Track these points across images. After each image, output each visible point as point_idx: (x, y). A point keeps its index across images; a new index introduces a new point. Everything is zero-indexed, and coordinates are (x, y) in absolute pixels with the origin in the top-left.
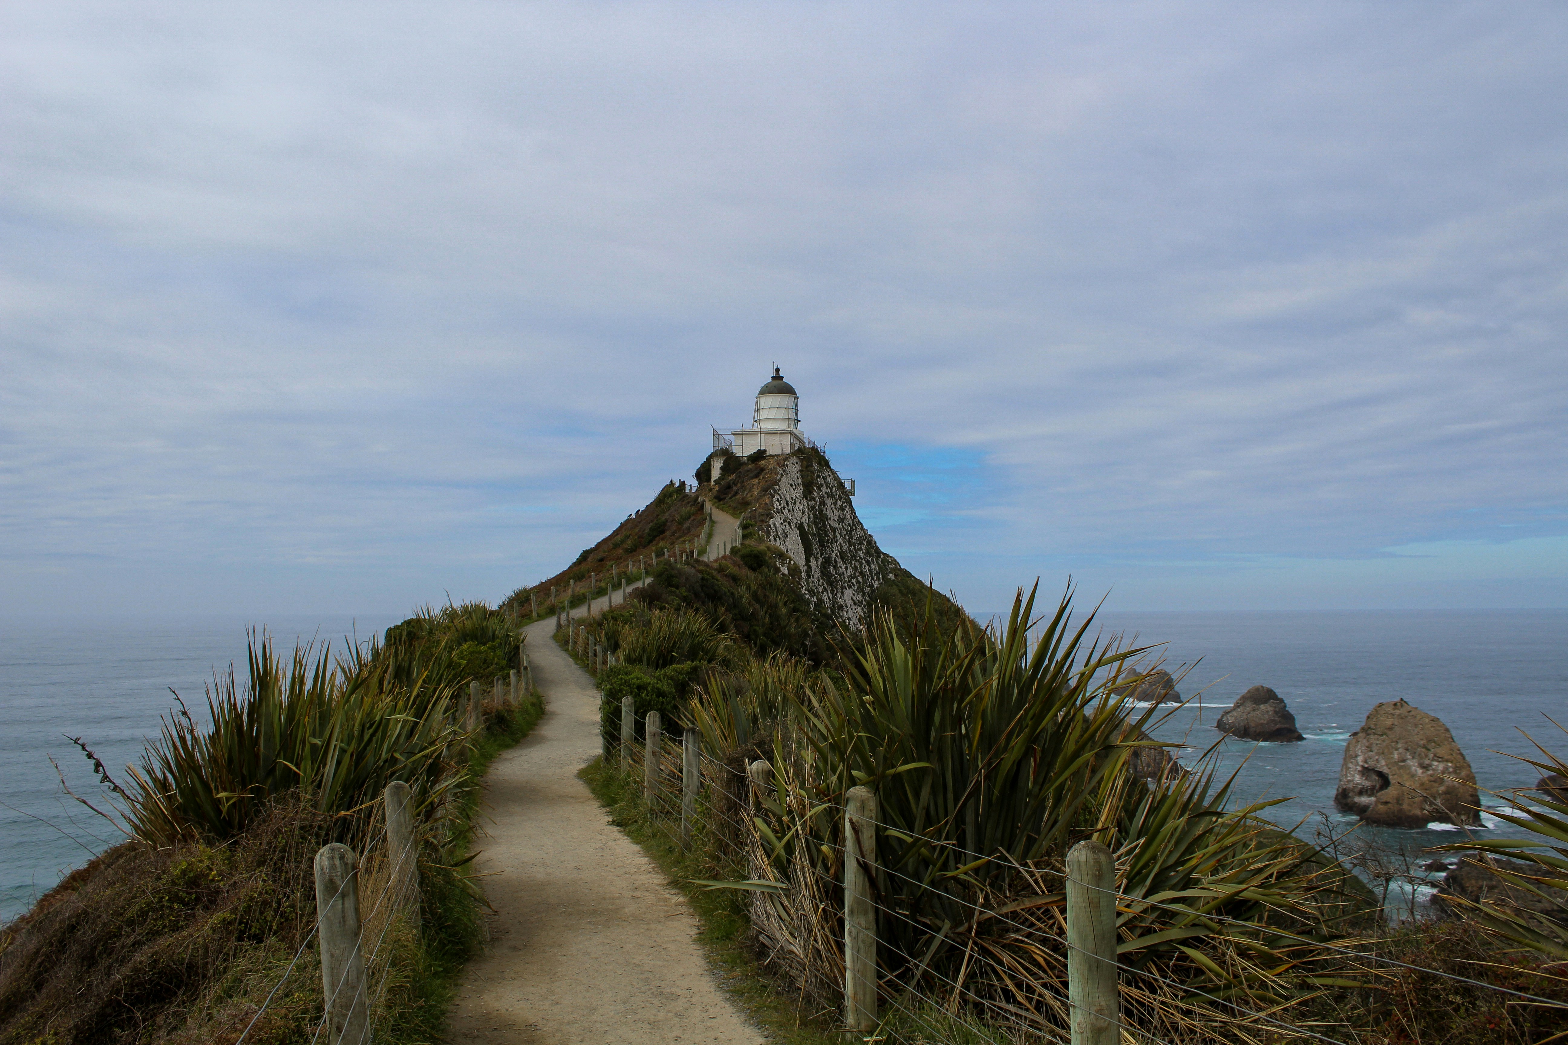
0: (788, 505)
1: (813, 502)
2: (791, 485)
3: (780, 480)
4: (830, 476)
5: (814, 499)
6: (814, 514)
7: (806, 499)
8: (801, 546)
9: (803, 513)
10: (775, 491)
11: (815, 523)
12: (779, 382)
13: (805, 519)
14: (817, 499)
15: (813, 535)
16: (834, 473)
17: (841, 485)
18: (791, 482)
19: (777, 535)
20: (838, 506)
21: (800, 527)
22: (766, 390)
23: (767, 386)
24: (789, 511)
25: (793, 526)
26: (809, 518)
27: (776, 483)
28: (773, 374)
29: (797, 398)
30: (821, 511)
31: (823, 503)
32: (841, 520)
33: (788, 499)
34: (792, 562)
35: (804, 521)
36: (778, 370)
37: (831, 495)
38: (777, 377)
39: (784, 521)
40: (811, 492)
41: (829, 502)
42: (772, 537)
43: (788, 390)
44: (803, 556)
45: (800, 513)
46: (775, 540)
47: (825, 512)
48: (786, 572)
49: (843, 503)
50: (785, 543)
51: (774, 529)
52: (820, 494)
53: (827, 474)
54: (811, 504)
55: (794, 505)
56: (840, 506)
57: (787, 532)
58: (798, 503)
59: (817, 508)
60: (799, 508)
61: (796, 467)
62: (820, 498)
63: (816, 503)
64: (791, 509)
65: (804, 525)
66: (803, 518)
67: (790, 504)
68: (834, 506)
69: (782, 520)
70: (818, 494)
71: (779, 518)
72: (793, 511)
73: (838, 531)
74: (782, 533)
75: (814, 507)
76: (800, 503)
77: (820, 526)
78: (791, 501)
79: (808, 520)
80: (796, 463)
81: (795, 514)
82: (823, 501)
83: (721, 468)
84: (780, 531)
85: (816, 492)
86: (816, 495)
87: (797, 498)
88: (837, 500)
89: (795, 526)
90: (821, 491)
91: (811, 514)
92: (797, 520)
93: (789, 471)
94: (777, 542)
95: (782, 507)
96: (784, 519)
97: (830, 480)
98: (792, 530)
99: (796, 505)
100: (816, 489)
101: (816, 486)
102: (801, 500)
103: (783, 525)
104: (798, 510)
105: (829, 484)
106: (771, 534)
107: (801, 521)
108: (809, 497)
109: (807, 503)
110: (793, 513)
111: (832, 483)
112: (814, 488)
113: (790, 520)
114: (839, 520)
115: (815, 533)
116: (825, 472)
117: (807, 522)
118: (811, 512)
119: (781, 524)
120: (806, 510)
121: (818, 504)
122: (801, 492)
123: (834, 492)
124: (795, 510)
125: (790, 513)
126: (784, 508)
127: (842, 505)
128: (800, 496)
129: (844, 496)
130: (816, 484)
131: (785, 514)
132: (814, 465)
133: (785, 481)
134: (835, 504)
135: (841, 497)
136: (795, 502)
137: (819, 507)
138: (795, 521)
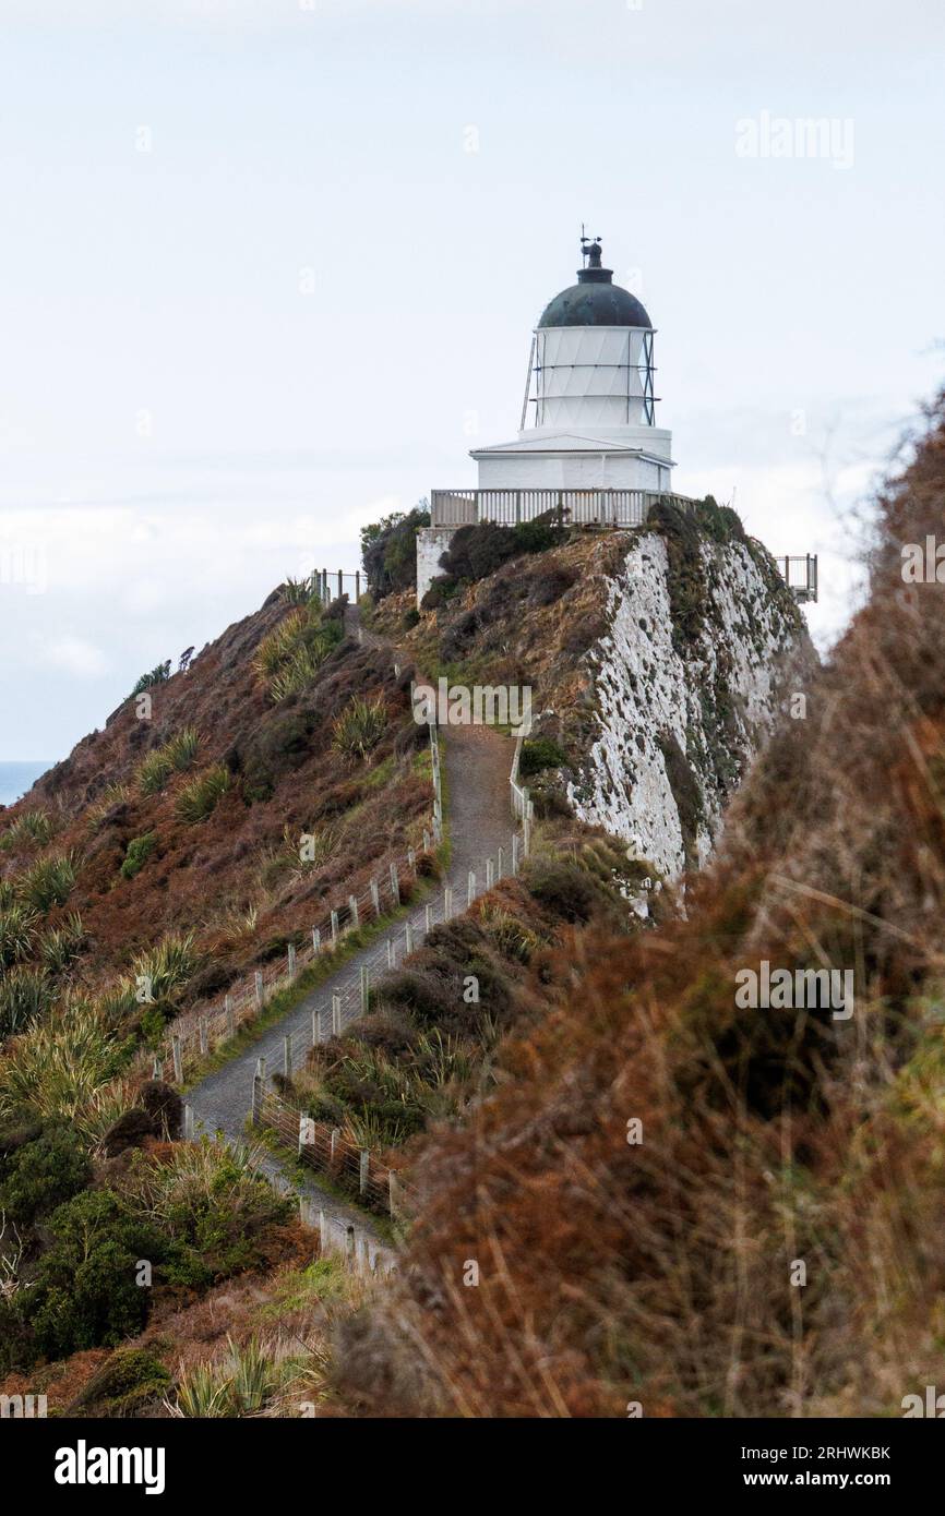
0: (633, 685)
1: (701, 664)
2: (643, 624)
3: (613, 617)
4: (745, 567)
5: (703, 655)
6: (704, 696)
7: (683, 657)
8: (670, 798)
9: (675, 697)
10: (600, 651)
11: (707, 726)
12: (598, 288)
13: (678, 725)
14: (711, 654)
15: (701, 758)
16: (755, 550)
17: (776, 584)
18: (643, 615)
19: (611, 787)
20: (767, 654)
21: (666, 744)
22: (566, 314)
23: (566, 299)
24: (638, 702)
25: (649, 745)
26: (690, 711)
27: (604, 629)
28: (584, 262)
29: (652, 333)
30: (722, 687)
31: (726, 664)
33: (636, 668)
34: (658, 885)
35: (675, 723)
36: (594, 252)
37: (750, 629)
38: (596, 274)
39: (628, 737)
40: (693, 636)
41: (743, 651)
42: (598, 794)
43: (625, 313)
44: (675, 826)
45: (666, 701)
46: (607, 799)
47: (732, 686)
48: (643, 912)
49: (782, 639)
50: (630, 804)
51: (603, 768)
52: (721, 636)
53: (737, 563)
54: (695, 668)
55: (650, 684)
56: (773, 651)
57: (635, 767)
58: (660, 674)
59: (711, 678)
60: (663, 689)
61: (653, 567)
62: (721, 646)
63: (709, 663)
64: (642, 696)
65: (677, 735)
66: (674, 716)
67: (639, 683)
68: (755, 658)
69: (623, 734)
70: (715, 638)
71: (614, 732)
72: (649, 701)
73: (769, 730)
74: (622, 773)
75: (704, 675)
76: (665, 673)
77: (719, 727)
78: (643, 671)
79: (689, 719)
80: (654, 555)
81: (654, 707)
82: (729, 655)
83: (444, 561)
84: (617, 768)
85: (709, 633)
86: (707, 640)
87: (658, 660)
88: (765, 636)
89: (654, 744)
90: (721, 626)
91: (694, 699)
92: (658, 724)
93: (636, 585)
94: (610, 805)
95: (620, 695)
96: (625, 730)
97: (744, 580)
98: (646, 759)
99: (655, 680)
100: (710, 622)
101: (708, 610)
102: (667, 663)
103: (625, 749)
104: (661, 693)
105: (744, 591)
106: (597, 783)
107: (670, 725)
108: (689, 650)
109: (685, 669)
110: (647, 709)
111: (751, 585)
112: (706, 620)
113: (641, 729)
114: (769, 697)
115: (706, 752)
116: (731, 560)
117: (685, 725)
118: (695, 694)
119: (620, 747)
120: (683, 690)
121: (714, 665)
122: (669, 638)
123: (754, 614)
124: (653, 696)
125: (641, 708)
126: (626, 697)
127: (780, 647)
128: (665, 652)
129: (785, 616)
130: (708, 605)
131: (627, 715)
132: (702, 551)
133: (626, 615)
134: (759, 649)
135: (776, 623)
136: (653, 672)
137: (716, 677)
138: (654, 729)
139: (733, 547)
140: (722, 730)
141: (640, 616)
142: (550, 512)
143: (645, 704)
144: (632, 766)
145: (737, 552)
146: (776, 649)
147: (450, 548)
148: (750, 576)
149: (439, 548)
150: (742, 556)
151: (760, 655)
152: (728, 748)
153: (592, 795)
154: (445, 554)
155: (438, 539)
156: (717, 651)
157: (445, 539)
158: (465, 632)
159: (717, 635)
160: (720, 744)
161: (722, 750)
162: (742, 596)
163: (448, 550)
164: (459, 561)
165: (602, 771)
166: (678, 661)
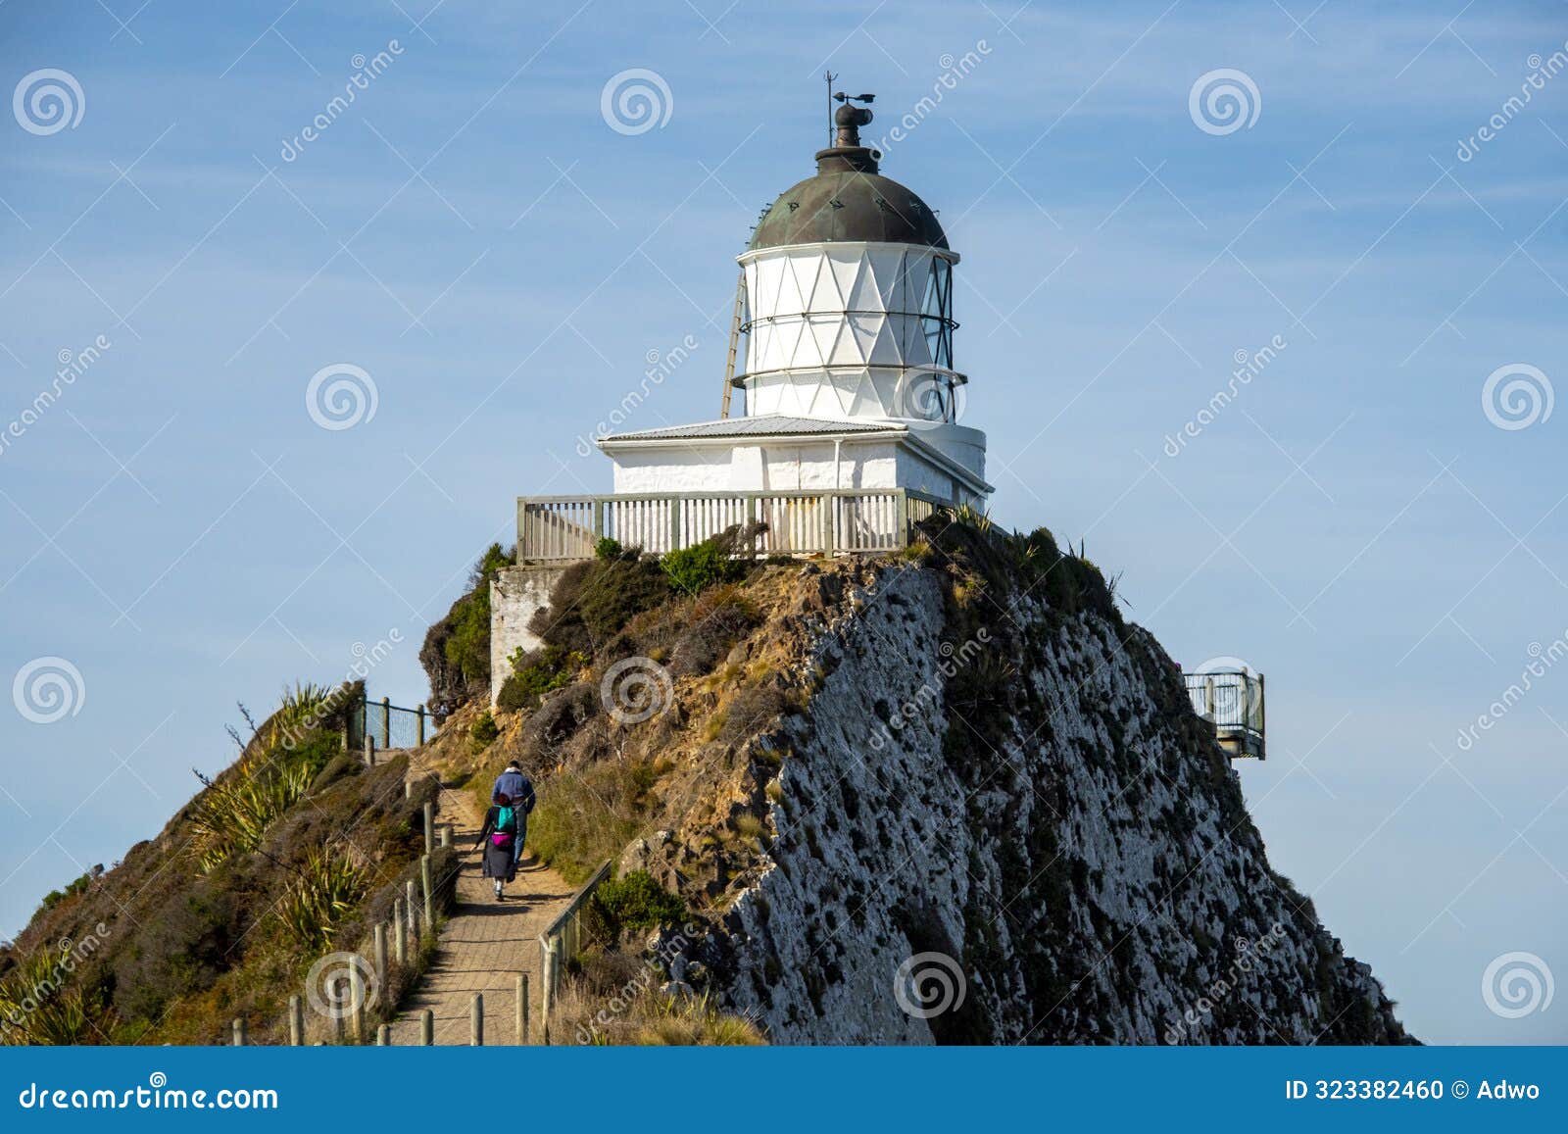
0: (852, 811)
1: (1001, 797)
2: (881, 709)
4: (1106, 653)
5: (1006, 780)
6: (1007, 857)
7: (966, 778)
9: (943, 846)
11: (1011, 907)
13: (948, 896)
14: (1022, 779)
16: (1135, 641)
18: (882, 692)
19: (776, 973)
20: (1150, 812)
21: (916, 921)
24: (858, 839)
25: (877, 918)
26: (975, 871)
29: (949, 258)
30: (1043, 841)
31: (1057, 800)
32: (1170, 884)
33: (858, 783)
35: (941, 892)
36: (854, 120)
37: (1115, 761)
38: (850, 158)
39: (826, 894)
40: (988, 745)
41: (1094, 790)
42: (744, 982)
45: (923, 847)
47: (1068, 844)
49: (1183, 795)
50: (820, 1013)
51: (759, 936)
52: (1043, 751)
53: (1093, 649)
54: (991, 803)
55: (891, 814)
56: (1164, 810)
57: (841, 951)
58: (914, 800)
59: (1023, 822)
60: (917, 827)
61: (911, 617)
62: (1043, 770)
63: (1019, 796)
64: (872, 833)
65: (943, 914)
66: (939, 879)
67: (864, 808)
68: (1123, 813)
69: (817, 887)
70: (1030, 752)
71: (797, 881)
72: (885, 841)
73: (1149, 942)
74: (802, 953)
75: (1008, 816)
76: (925, 800)
77: (1037, 915)
78: (874, 789)
79: (972, 891)
80: (916, 598)
81: (894, 853)
82: (1062, 789)
83: (538, 625)
84: (791, 942)
85: (1019, 742)
86: (1016, 754)
87: (910, 776)
88: (1148, 781)
89: (888, 919)
90: (1047, 734)
91: (986, 856)
92: (903, 888)
93: (872, 640)
94: (770, 1006)
95: (819, 820)
96: (823, 881)
97: (1107, 680)
98: (866, 940)
99: (903, 810)
100: (1021, 724)
101: (1020, 702)
102: (928, 784)
103: (820, 915)
104: (912, 834)
105: (1105, 697)
106: (744, 962)
107: (930, 894)
108: (978, 769)
109: (970, 804)
110: (881, 857)
111: (1121, 691)
112: (1014, 720)
113: (859, 885)
114: (1152, 886)
115: (1007, 956)
116: (1082, 642)
117: (964, 898)
118: (987, 848)
119: (810, 909)
120: (962, 839)
121: (1028, 802)
122: (937, 743)
123: (1127, 739)
124: (896, 837)
125: (865, 852)
126: (832, 823)
127: (1179, 807)
128: (928, 765)
129: (1192, 759)
130: (1020, 694)
131: (830, 856)
132: (1013, 603)
133: (845, 687)
134: (1132, 800)
135: (1172, 766)
136: (898, 792)
137: (1032, 820)
138: (893, 895)
139: (1087, 622)
140: (1042, 921)
141: (879, 696)
142: (732, 531)
143: (877, 847)
144: (832, 949)
145: (1094, 630)
146: (1171, 807)
147: (552, 599)
148: (1118, 675)
149: (530, 603)
150: (1103, 639)
151: (1134, 811)
152: (1054, 953)
153: (729, 982)
154: (542, 611)
155: (530, 584)
156: (1036, 778)
157: (541, 584)
158: (555, 731)
159: (1036, 749)
160: (1039, 947)
161: (1043, 956)
162: (1103, 706)
163: (547, 605)
164: (568, 622)
165: (754, 941)
166: (955, 784)
